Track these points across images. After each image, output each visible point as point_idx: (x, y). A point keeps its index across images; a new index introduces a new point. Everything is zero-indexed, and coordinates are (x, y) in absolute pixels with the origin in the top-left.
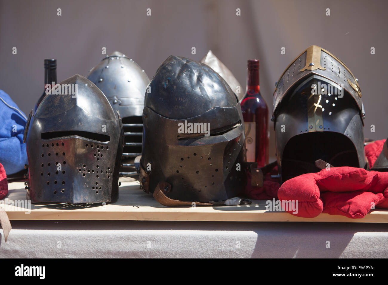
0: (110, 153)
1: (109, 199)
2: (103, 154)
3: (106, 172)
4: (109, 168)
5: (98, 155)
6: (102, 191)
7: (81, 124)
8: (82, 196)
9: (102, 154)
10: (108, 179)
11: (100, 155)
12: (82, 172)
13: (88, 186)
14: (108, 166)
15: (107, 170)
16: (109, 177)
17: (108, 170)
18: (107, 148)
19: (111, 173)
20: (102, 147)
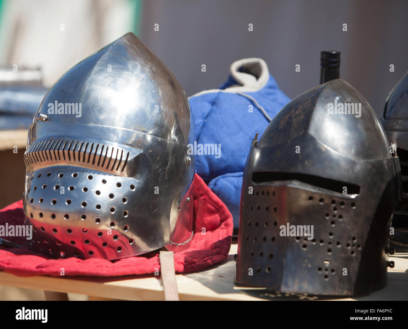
0: (357, 214)
1: (349, 290)
2: (344, 215)
3: (348, 245)
4: (354, 239)
5: (334, 216)
6: (335, 275)
7: (309, 163)
8: (297, 281)
9: (342, 214)
10: (352, 257)
11: (337, 216)
12: (301, 242)
13: (310, 266)
14: (353, 235)
15: (350, 242)
16: (353, 253)
17: (352, 243)
18: (353, 205)
19: (358, 246)
20: (342, 204)
